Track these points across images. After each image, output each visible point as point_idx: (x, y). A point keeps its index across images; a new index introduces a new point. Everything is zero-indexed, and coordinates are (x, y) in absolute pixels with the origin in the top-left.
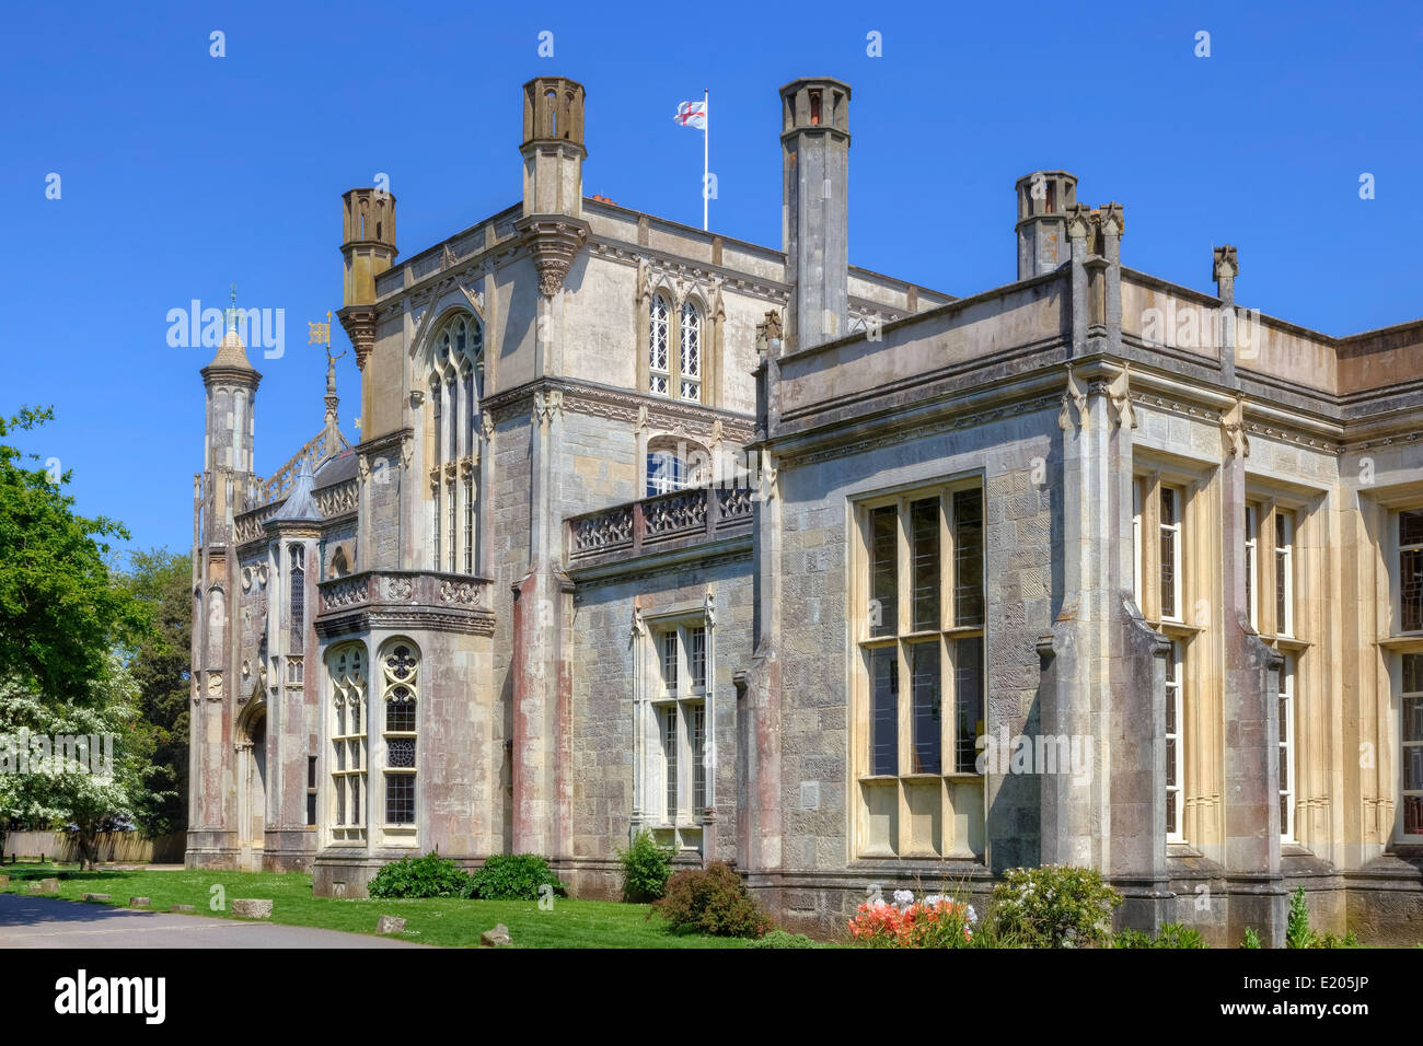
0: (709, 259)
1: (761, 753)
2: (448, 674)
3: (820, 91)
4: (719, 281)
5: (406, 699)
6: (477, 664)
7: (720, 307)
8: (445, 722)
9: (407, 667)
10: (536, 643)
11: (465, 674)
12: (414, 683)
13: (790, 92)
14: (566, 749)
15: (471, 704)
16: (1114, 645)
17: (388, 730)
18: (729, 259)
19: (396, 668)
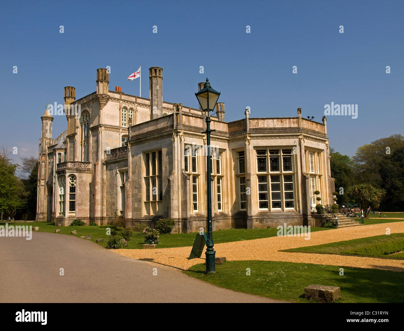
0: (134, 101)
1: (127, 197)
2: (82, 181)
3: (156, 69)
4: (136, 105)
5: (73, 186)
6: (88, 179)
7: (136, 110)
8: (81, 191)
9: (74, 180)
10: (99, 175)
11: (86, 181)
12: (75, 183)
13: (151, 69)
14: (105, 196)
15: (87, 187)
16: (181, 178)
17: (70, 192)
18: (138, 101)
19: (71, 180)
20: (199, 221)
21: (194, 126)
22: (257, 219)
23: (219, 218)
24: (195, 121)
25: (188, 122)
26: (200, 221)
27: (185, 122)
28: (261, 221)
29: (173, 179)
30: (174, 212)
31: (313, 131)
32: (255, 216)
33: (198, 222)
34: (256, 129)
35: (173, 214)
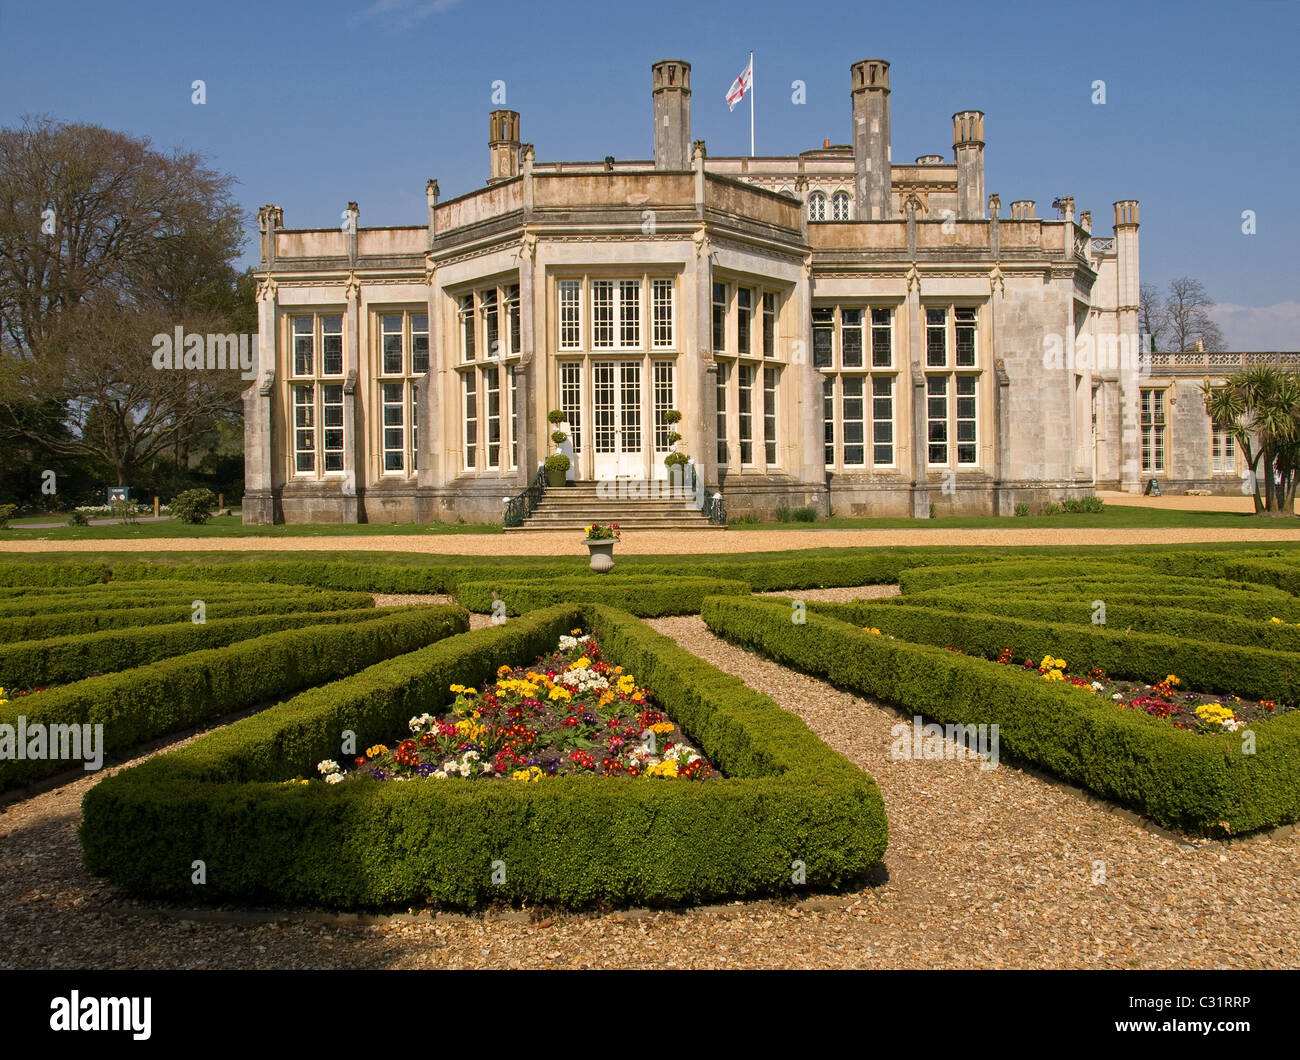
20: (323, 497)
21: (316, 255)
22: (444, 496)
23: (401, 493)
24: (319, 243)
25: (298, 249)
26: (331, 497)
27: (285, 251)
28: (450, 500)
29: (252, 396)
30: (253, 475)
31: (605, 205)
32: (443, 489)
33: (320, 500)
34: (446, 235)
35: (251, 480)
